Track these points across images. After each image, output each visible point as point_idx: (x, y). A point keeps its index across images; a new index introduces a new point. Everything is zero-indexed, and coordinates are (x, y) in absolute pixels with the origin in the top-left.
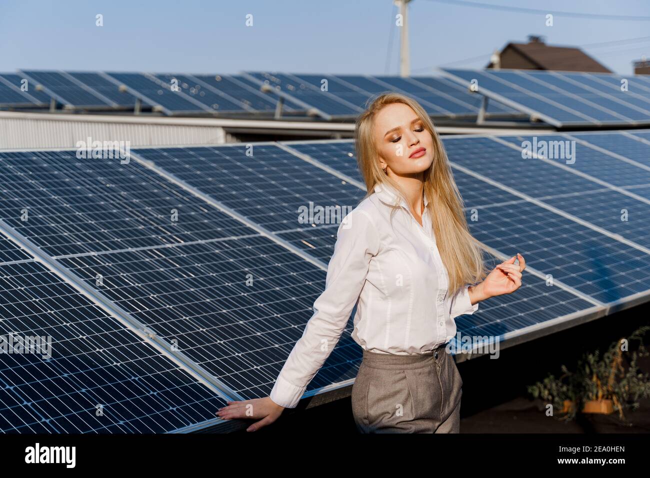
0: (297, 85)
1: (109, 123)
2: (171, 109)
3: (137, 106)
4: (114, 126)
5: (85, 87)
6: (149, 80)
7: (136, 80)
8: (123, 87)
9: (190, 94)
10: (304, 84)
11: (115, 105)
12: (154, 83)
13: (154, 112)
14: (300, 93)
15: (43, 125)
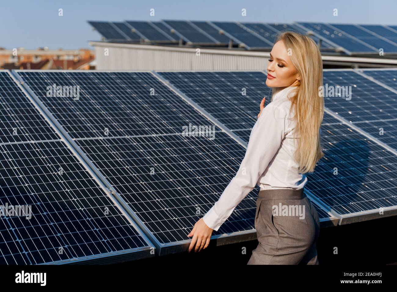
0: (332, 31)
1: (213, 54)
2: (250, 46)
3: (230, 44)
4: (216, 56)
5: (201, 31)
6: (239, 27)
7: (230, 27)
8: (221, 31)
9: (265, 36)
10: (337, 31)
11: (218, 43)
12: (242, 29)
13: (240, 47)
14: (333, 36)
15: (175, 54)
